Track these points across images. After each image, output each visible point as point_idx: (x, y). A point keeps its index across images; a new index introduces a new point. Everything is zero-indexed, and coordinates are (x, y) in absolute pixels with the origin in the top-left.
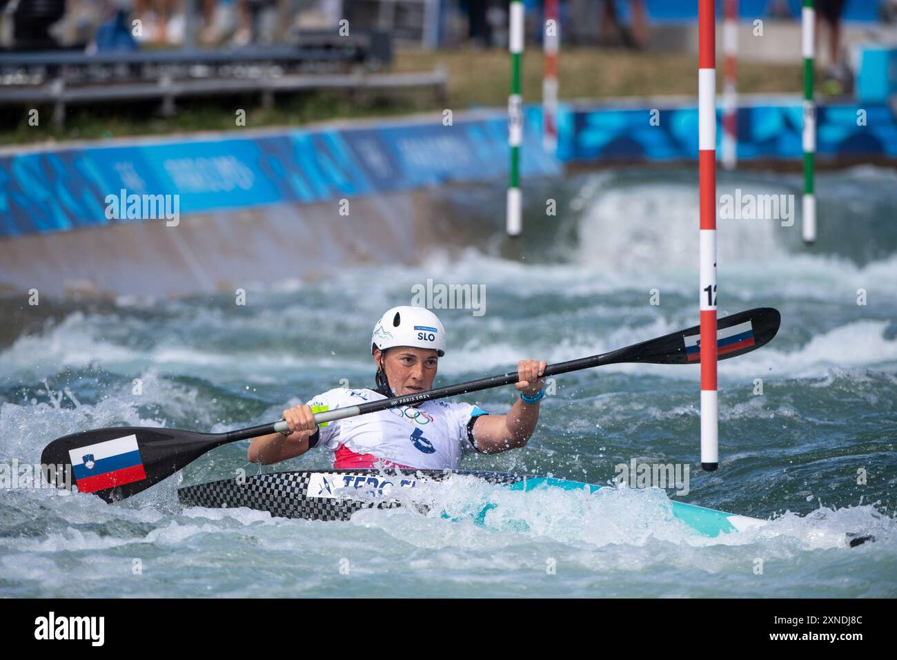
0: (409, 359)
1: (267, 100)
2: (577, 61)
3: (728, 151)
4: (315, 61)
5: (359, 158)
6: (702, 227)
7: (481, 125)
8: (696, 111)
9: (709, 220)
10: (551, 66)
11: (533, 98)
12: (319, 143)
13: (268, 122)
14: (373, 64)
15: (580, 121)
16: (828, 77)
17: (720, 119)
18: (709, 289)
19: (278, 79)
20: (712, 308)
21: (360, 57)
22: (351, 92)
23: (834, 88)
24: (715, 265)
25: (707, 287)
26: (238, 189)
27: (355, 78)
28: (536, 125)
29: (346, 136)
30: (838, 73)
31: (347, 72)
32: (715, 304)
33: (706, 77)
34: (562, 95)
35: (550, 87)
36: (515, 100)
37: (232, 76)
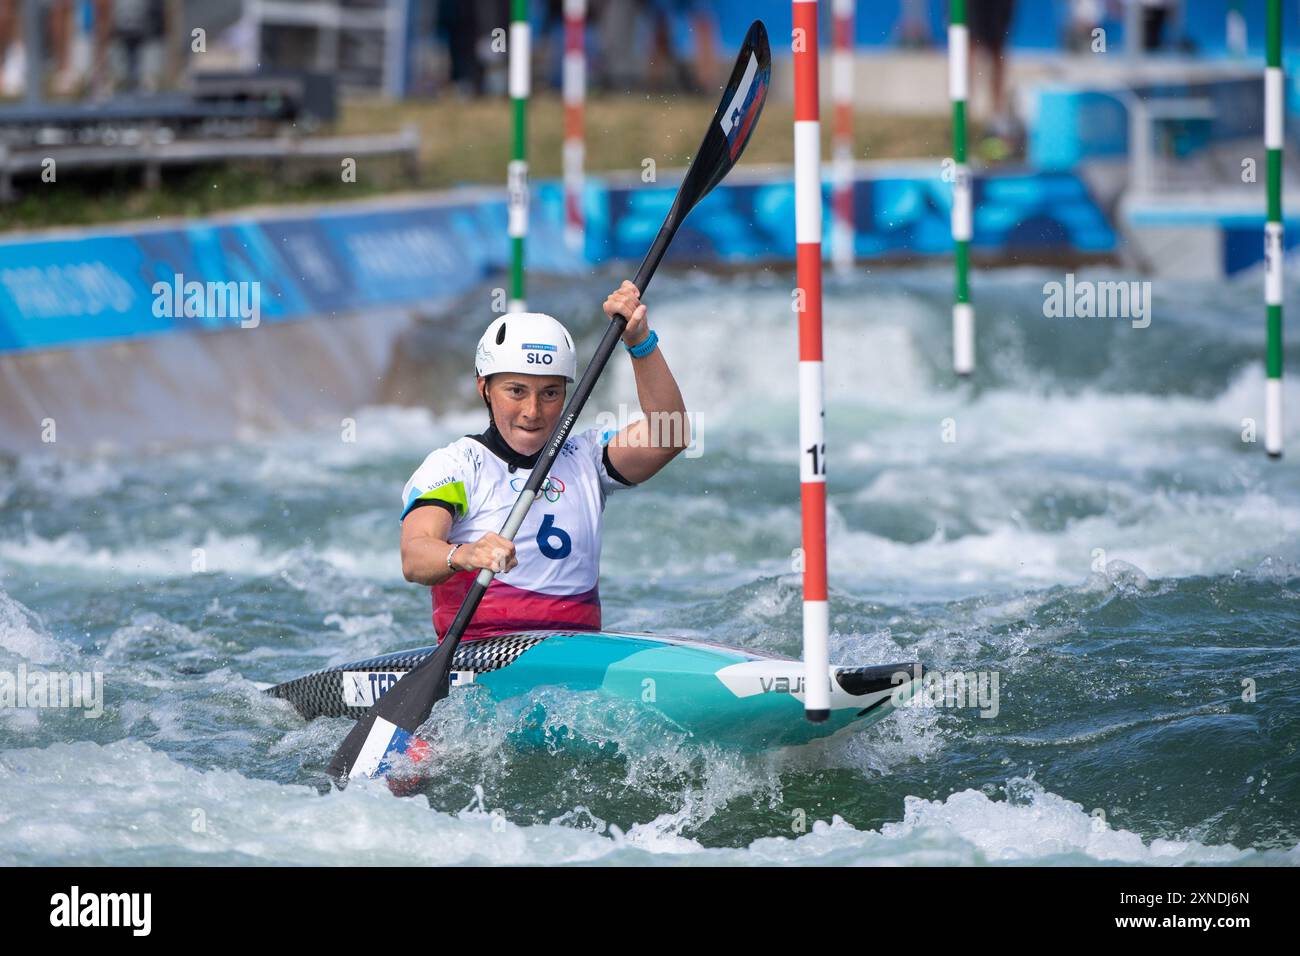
0: (517, 391)
1: (152, 177)
2: (613, 115)
3: (841, 244)
4: (221, 119)
5: (291, 263)
6: (803, 357)
7: (471, 211)
8: (791, 187)
9: (813, 348)
10: (574, 123)
11: (546, 171)
12: (230, 241)
13: (151, 212)
14: (308, 123)
15: (619, 204)
16: (989, 134)
17: (828, 198)
18: (813, 451)
19: (166, 147)
20: (819, 478)
21: (289, 113)
22: (277, 163)
23: (997, 149)
24: (823, 414)
25: (810, 447)
26: (109, 313)
27: (283, 144)
28: (554, 209)
29: (268, 229)
30: (1002, 126)
31: (271, 136)
32: (824, 472)
33: (806, 134)
34: (590, 167)
35: (574, 154)
36: (517, 168)
37: (98, 143)
